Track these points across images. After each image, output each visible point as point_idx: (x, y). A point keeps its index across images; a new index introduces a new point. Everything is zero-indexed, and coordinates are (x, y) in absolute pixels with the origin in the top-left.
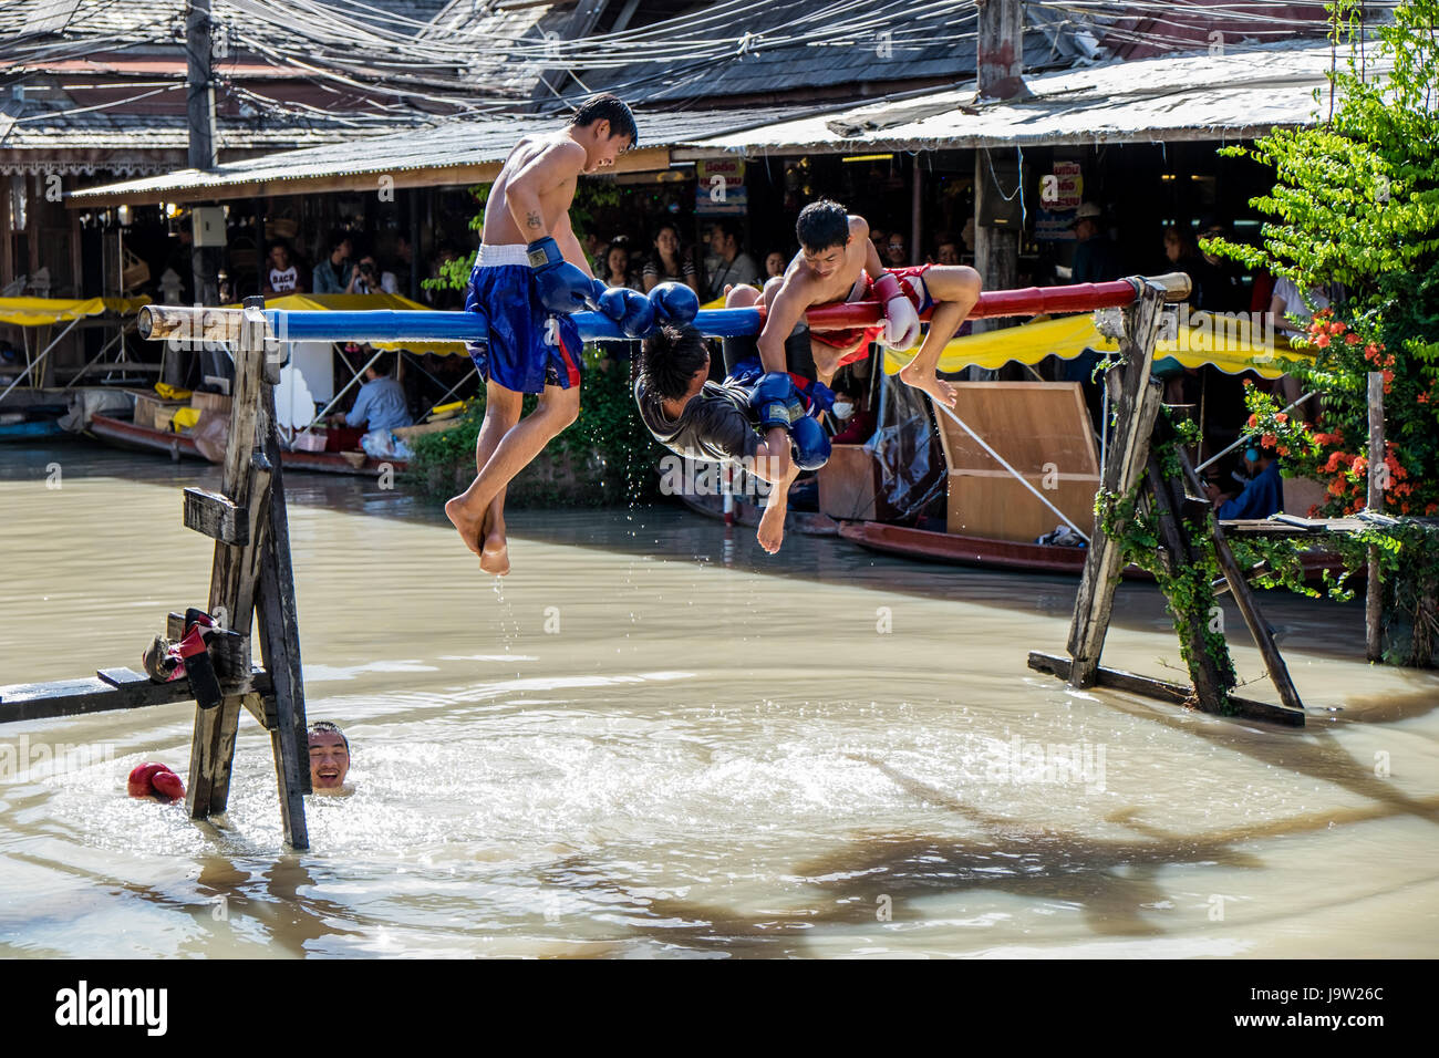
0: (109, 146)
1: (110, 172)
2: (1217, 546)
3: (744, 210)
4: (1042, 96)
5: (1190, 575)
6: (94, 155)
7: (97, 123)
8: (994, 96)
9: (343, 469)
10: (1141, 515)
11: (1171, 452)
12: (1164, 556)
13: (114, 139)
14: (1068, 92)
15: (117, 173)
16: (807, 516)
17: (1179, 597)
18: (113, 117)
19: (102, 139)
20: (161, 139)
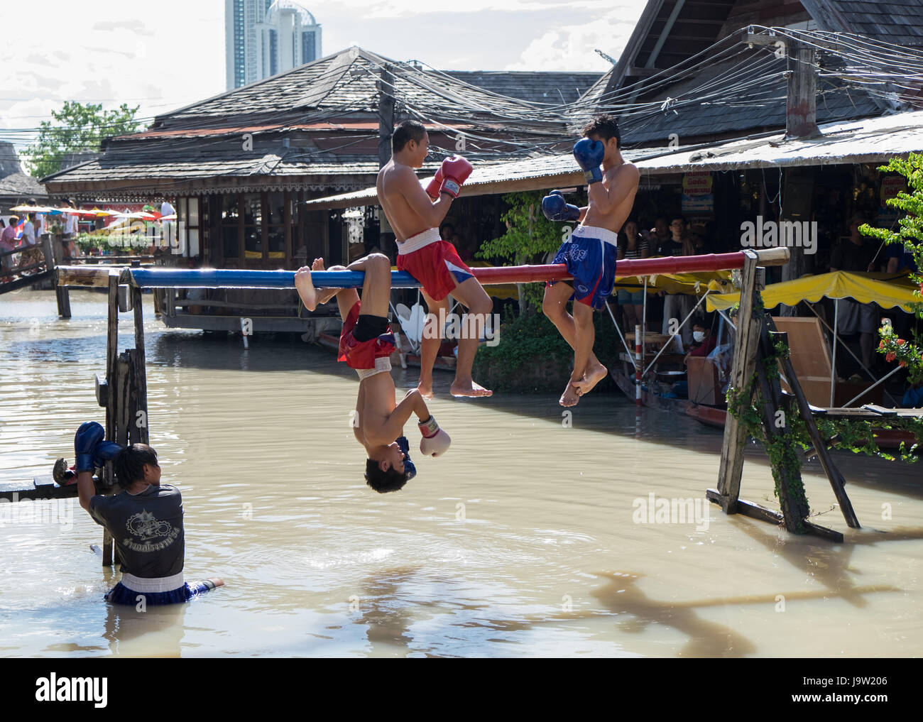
0: (333, 173)
1: (334, 189)
2: (807, 424)
3: (712, 209)
4: (826, 135)
5: (781, 442)
6: (324, 179)
7: (329, 160)
8: (795, 135)
9: (444, 367)
10: (755, 403)
11: (774, 362)
12: (764, 429)
13: (336, 169)
14: (842, 132)
15: (338, 189)
16: (681, 402)
17: (773, 456)
18: (339, 156)
19: (329, 169)
20: (364, 169)
